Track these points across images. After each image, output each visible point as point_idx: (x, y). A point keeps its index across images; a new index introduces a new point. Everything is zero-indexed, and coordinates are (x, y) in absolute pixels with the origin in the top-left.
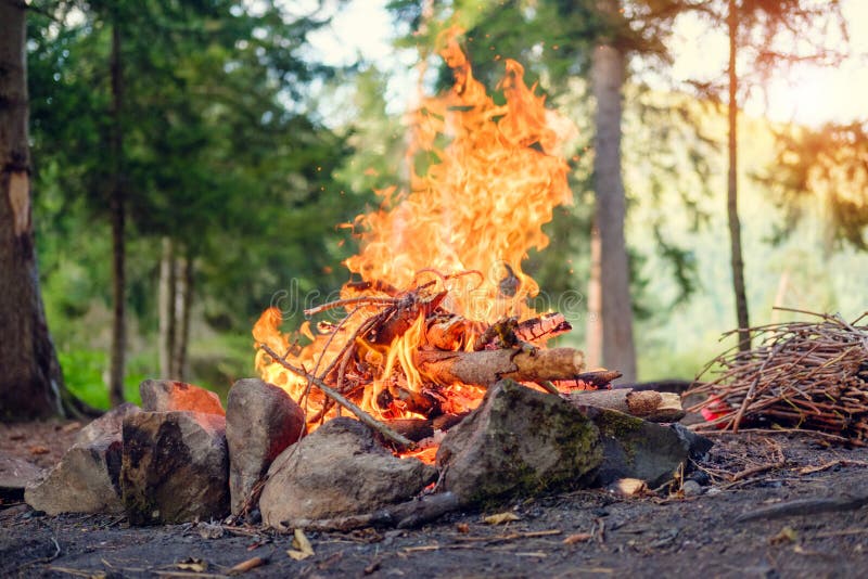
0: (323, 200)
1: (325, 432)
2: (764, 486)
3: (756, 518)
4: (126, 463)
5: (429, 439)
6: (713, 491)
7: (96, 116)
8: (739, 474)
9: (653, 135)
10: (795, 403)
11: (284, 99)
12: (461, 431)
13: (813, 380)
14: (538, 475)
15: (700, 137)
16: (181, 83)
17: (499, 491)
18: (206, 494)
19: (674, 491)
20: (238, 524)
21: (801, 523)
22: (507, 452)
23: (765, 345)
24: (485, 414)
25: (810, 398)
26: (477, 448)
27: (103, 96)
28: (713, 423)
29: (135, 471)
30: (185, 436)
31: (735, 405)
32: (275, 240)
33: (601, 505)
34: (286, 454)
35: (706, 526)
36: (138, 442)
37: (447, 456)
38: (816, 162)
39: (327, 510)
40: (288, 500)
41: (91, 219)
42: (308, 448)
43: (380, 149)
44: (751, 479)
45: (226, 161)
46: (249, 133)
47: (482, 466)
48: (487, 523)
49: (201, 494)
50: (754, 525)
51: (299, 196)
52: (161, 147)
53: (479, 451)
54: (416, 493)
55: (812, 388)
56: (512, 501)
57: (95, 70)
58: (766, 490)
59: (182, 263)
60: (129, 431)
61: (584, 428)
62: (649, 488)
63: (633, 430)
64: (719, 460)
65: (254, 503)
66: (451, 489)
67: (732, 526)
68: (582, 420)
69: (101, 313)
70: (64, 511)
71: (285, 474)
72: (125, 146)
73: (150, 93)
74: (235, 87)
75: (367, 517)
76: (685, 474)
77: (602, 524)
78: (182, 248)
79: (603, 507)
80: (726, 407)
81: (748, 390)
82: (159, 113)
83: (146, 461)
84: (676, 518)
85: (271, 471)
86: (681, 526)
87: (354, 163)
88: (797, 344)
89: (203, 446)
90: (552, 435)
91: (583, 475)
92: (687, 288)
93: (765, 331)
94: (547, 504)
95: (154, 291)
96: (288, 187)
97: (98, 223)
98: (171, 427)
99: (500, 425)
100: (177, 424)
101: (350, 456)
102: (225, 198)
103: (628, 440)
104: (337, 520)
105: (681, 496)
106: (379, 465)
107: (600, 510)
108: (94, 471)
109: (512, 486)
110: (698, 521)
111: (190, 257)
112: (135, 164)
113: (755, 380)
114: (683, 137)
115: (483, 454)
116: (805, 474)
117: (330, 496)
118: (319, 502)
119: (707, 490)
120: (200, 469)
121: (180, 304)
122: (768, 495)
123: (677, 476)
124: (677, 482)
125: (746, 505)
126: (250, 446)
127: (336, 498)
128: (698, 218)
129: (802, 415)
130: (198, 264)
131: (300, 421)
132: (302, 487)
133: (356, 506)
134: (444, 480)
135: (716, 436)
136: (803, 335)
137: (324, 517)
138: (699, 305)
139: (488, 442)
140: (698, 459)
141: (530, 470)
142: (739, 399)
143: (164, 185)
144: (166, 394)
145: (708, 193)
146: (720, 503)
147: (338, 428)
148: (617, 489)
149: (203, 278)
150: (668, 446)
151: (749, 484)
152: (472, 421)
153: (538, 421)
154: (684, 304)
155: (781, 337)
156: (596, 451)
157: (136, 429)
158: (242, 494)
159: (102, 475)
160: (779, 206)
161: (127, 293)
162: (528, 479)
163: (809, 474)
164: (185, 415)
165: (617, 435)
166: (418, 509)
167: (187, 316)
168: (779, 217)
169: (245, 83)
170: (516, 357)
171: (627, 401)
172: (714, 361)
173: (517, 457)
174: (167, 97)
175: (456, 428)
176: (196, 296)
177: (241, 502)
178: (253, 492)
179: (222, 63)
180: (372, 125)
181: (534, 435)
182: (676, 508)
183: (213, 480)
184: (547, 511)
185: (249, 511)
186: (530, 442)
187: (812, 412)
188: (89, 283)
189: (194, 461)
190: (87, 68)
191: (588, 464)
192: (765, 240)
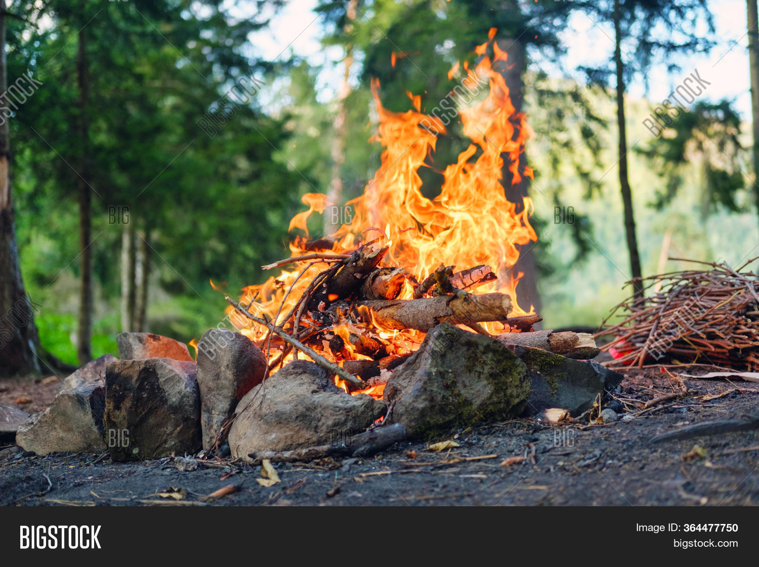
0: (265, 178)
1: (286, 373)
2: (672, 412)
3: (668, 439)
4: (109, 406)
5: (377, 378)
6: (627, 417)
7: (65, 107)
8: (649, 402)
9: (550, 115)
10: (691, 341)
11: (228, 90)
12: (405, 370)
13: (707, 321)
14: (474, 407)
15: (590, 116)
16: (139, 78)
17: (441, 421)
18: (179, 433)
19: (593, 419)
20: (210, 458)
21: (709, 442)
22: (447, 387)
23: (662, 292)
24: (426, 355)
25: (705, 337)
26: (421, 384)
27: (71, 90)
28: (620, 360)
29: (117, 412)
30: (162, 380)
31: (638, 345)
32: (222, 214)
33: (531, 432)
34: (251, 394)
35: (625, 447)
36: (120, 386)
37: (394, 393)
38: (690, 136)
39: (289, 442)
40: (254, 434)
41: (61, 198)
42: (270, 388)
43: (313, 132)
44: (660, 407)
45: (179, 145)
46: (198, 120)
47: (425, 400)
48: (431, 451)
49: (176, 432)
50: (667, 445)
51: (243, 175)
52: (122, 133)
53: (422, 387)
54: (368, 425)
55: (706, 327)
56: (453, 430)
57: (63, 68)
58: (674, 415)
59: (141, 235)
60: (112, 377)
61: (513, 364)
62: (571, 416)
63: (555, 365)
64: (630, 391)
65: (224, 439)
66: (398, 421)
67: (648, 446)
68: (512, 358)
69: (69, 280)
70: (52, 451)
71: (250, 412)
72: (91, 134)
73: (112, 87)
74: (186, 81)
75: (326, 447)
76: (602, 404)
77: (534, 448)
78: (141, 221)
79: (532, 434)
80: (630, 346)
81: (649, 330)
82: (119, 104)
83: (127, 403)
84: (598, 441)
85: (238, 410)
86: (603, 448)
87: (291, 146)
88: (690, 290)
89: (177, 389)
90: (486, 371)
91: (514, 406)
92: (584, 248)
93: (662, 279)
94: (484, 432)
95: (116, 260)
96: (234, 167)
97: (67, 201)
98: (149, 372)
99: (440, 363)
100: (154, 370)
101: (309, 395)
102: (179, 177)
103: (551, 374)
104: (299, 451)
105: (601, 422)
106: (334, 402)
107: (530, 436)
108: (80, 414)
109: (452, 417)
110: (618, 443)
111: (148, 229)
112: (100, 148)
113: (656, 321)
114: (576, 117)
115: (425, 389)
116: (706, 401)
117: (291, 430)
118: (282, 435)
119: (622, 417)
120: (175, 409)
121: (139, 271)
122: (677, 420)
123: (596, 405)
124: (596, 411)
125: (659, 429)
126: (219, 388)
127: (298, 432)
128: (592, 186)
129: (698, 351)
130: (156, 235)
131: (263, 364)
132: (267, 423)
133: (314, 439)
134: (392, 413)
135: (624, 372)
136: (695, 282)
137: (287, 449)
138: (595, 262)
139: (430, 379)
140: (612, 391)
141: (467, 403)
142: (642, 339)
143: (124, 166)
144: (141, 345)
145: (599, 165)
146: (636, 428)
147: (296, 371)
148: (543, 418)
149: (160, 248)
150: (586, 380)
151: (659, 410)
152: (414, 361)
153: (473, 359)
154: (582, 262)
155: (676, 283)
156: (524, 384)
157: (118, 375)
158: (213, 431)
159: (87, 418)
160: (661, 175)
161: (93, 262)
162: (466, 411)
163: (709, 401)
164: (161, 362)
165: (541, 370)
166: (371, 439)
167: (146, 282)
168: (661, 185)
169: (194, 77)
170: (451, 303)
171: (548, 341)
172: (618, 307)
173: (456, 392)
174: (127, 90)
175: (401, 367)
176: (153, 264)
177: (211, 438)
178: (222, 429)
179: (174, 60)
180: (306, 111)
181: (470, 371)
182: (597, 433)
183: (186, 420)
184: (484, 438)
185: (220, 446)
186: (466, 378)
187: (706, 349)
188: (58, 254)
189: (169, 403)
190: (56, 67)
191: (518, 396)
192: (649, 205)
